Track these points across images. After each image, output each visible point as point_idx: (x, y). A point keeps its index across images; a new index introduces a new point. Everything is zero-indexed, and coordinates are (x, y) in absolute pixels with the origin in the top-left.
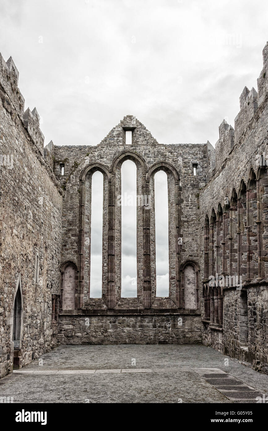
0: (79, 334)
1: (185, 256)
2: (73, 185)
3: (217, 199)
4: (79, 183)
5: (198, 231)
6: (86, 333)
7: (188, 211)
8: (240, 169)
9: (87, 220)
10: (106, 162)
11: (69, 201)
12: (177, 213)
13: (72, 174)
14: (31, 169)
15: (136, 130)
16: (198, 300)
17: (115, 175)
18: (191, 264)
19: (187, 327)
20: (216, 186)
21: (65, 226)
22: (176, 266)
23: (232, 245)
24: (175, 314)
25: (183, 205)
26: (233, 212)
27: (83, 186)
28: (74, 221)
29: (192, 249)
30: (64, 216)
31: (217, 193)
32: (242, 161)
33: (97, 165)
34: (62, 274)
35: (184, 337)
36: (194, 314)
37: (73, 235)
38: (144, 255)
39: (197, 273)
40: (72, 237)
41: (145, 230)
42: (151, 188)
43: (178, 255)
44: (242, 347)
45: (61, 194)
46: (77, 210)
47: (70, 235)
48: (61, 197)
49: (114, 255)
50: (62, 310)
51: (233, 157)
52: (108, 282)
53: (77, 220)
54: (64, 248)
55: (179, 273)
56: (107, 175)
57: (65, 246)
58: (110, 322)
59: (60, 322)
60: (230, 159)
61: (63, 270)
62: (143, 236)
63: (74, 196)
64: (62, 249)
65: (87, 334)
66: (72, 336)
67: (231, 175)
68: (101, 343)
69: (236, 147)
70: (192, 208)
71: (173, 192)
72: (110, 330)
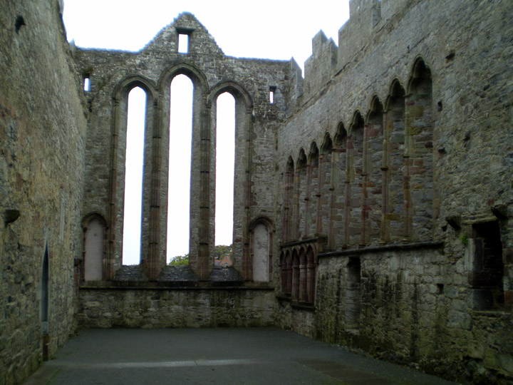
0: (109, 314)
1: (257, 212)
2: (103, 105)
3: (309, 135)
4: (111, 103)
5: (274, 178)
6: (117, 313)
7: (262, 150)
8: (354, 96)
9: (121, 156)
10: (151, 74)
11: (97, 128)
12: (248, 153)
13: (101, 88)
14: (60, 76)
15: (194, 33)
16: (271, 270)
17: (163, 94)
18: (263, 221)
19: (255, 305)
20: (308, 118)
21: (90, 163)
22: (243, 224)
23: (333, 198)
24: (240, 287)
25: (255, 142)
26: (336, 154)
27: (117, 108)
28: (103, 156)
29: (266, 201)
30: (88, 148)
31: (309, 128)
32: (357, 86)
33: (138, 79)
34: (85, 230)
35: (252, 317)
36: (265, 288)
37: (100, 177)
38: (201, 208)
39: (271, 234)
40: (100, 180)
41: (203, 174)
42: (212, 116)
43: (247, 210)
44: (347, 330)
45: (86, 117)
46: (107, 142)
47: (97, 176)
48: (86, 120)
49: (159, 207)
50: (84, 280)
51: (341, 79)
52: (150, 244)
53: (108, 156)
54: (88, 194)
55: (248, 234)
56: (152, 94)
57: (89, 191)
58: (152, 299)
59: (81, 297)
60: (335, 83)
61: (86, 225)
62: (201, 181)
63: (103, 121)
64: (85, 197)
65: (120, 314)
66: (98, 317)
67: (336, 104)
68: (138, 327)
69: (349, 67)
70: (268, 147)
71: (243, 124)
72: (151, 309)
